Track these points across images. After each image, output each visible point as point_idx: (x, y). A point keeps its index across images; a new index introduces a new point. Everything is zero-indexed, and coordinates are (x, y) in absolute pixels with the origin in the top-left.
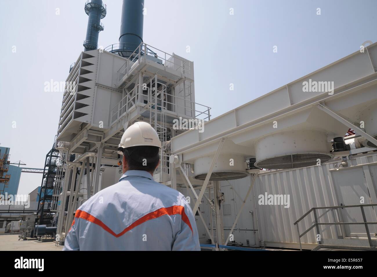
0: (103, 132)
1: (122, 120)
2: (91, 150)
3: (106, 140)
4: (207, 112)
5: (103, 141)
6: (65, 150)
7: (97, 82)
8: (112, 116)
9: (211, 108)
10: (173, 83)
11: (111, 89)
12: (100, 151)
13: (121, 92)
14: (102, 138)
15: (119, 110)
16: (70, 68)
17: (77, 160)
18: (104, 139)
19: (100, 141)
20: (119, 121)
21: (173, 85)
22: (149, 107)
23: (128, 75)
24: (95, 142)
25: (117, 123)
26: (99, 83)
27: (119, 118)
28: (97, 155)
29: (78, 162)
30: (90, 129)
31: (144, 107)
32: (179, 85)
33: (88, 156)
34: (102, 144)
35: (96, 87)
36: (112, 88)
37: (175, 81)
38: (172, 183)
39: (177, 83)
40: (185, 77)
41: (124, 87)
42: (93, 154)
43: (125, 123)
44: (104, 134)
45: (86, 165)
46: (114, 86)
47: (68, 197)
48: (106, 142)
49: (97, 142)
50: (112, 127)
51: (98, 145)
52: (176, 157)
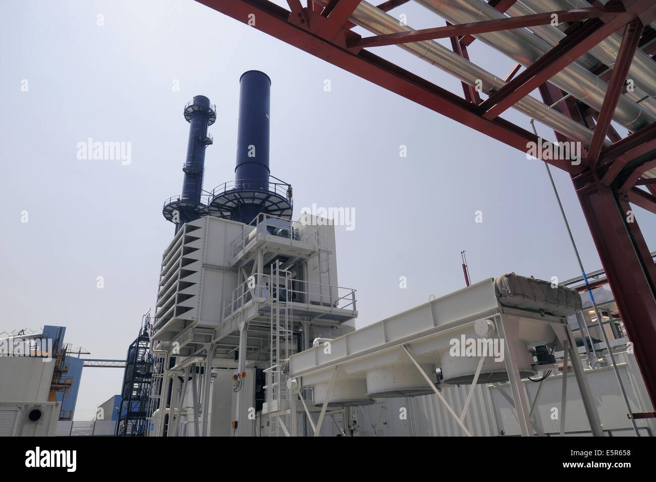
0: (213, 329)
1: (237, 316)
2: (197, 352)
3: (217, 340)
4: (350, 297)
5: (213, 342)
6: (163, 353)
7: (204, 263)
8: (224, 309)
9: (356, 291)
10: (304, 257)
11: (223, 270)
12: (210, 354)
13: (237, 271)
14: (213, 337)
15: (233, 302)
16: (163, 206)
17: (178, 367)
18: (214, 339)
19: (210, 342)
20: (234, 318)
21: (305, 259)
22: (270, 303)
23: (243, 252)
24: (204, 344)
25: (232, 320)
26: (209, 263)
27: (233, 313)
28: (207, 359)
29: (180, 369)
30: (197, 327)
31: (264, 302)
32: (312, 259)
33: (194, 362)
34: (212, 345)
35: (204, 269)
36: (223, 267)
37: (307, 255)
38: (291, 412)
39: (310, 257)
40: (319, 250)
41: (240, 265)
42: (201, 359)
43: (240, 322)
44: (215, 331)
45: (191, 372)
46: (226, 265)
47: (167, 416)
48: (217, 343)
49: (206, 342)
50: (225, 324)
51: (207, 346)
52: (295, 381)
